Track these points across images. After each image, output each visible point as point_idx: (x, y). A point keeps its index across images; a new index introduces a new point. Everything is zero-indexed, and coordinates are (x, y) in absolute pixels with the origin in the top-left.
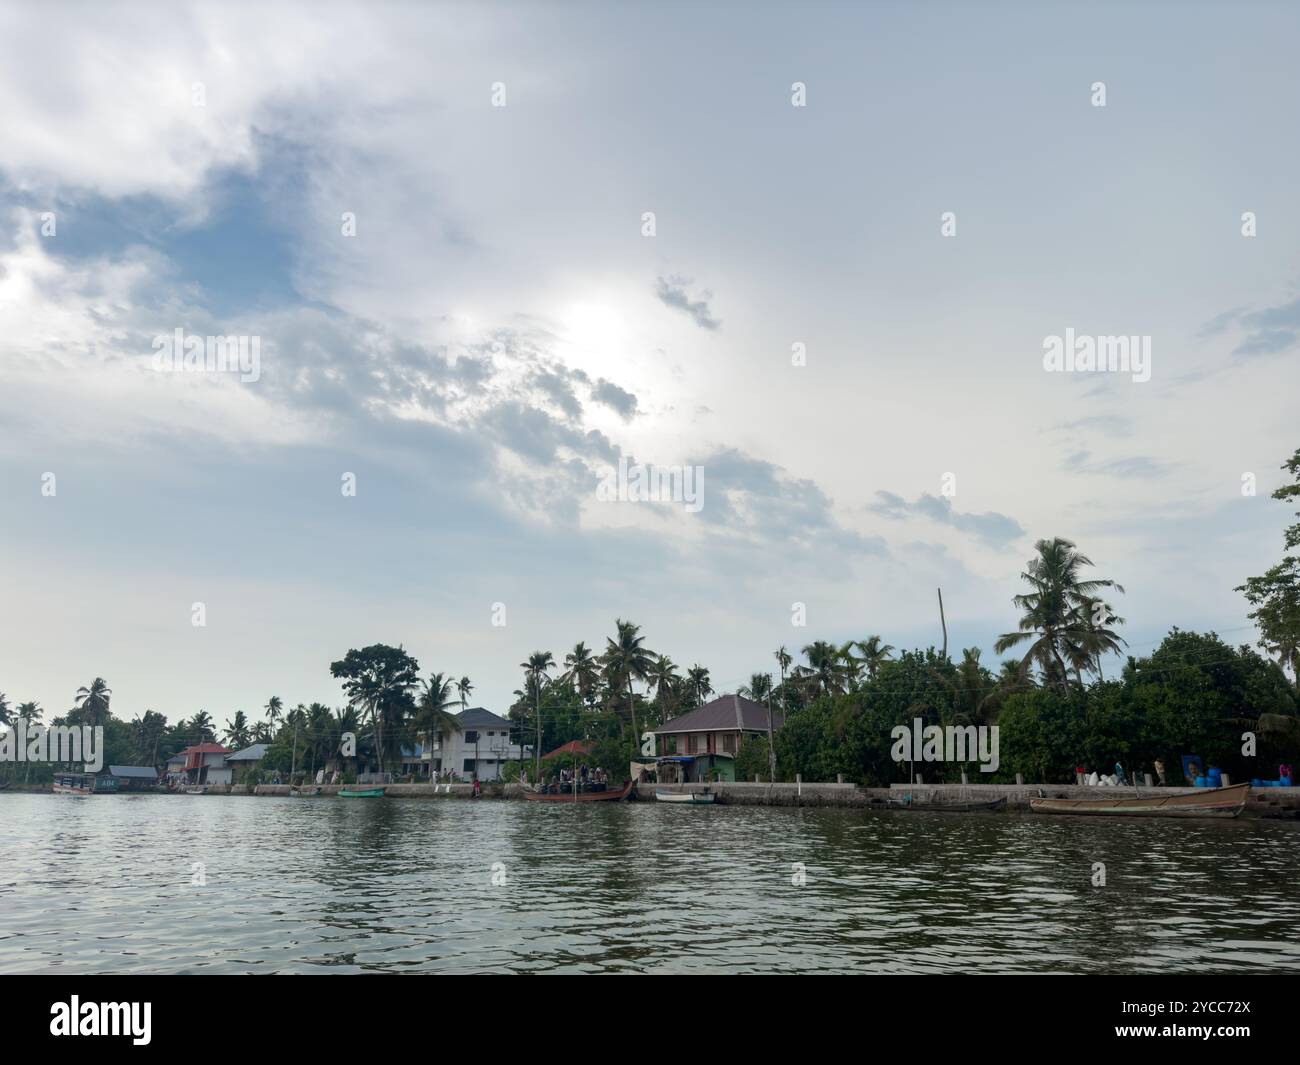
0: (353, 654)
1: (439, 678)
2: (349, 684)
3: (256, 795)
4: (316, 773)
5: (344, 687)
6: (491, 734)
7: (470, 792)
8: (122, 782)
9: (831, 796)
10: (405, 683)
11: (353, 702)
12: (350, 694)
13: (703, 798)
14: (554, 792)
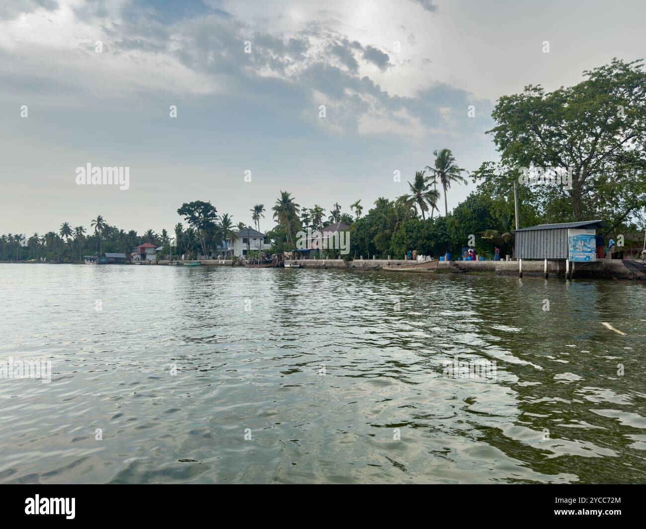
0: (185, 205)
1: (227, 215)
2: (187, 218)
3: (159, 265)
4: (181, 256)
5: (185, 219)
6: (255, 239)
7: (231, 263)
8: (110, 260)
9: (336, 265)
10: (211, 218)
11: (191, 226)
12: (189, 222)
13: (295, 266)
14: (253, 264)
